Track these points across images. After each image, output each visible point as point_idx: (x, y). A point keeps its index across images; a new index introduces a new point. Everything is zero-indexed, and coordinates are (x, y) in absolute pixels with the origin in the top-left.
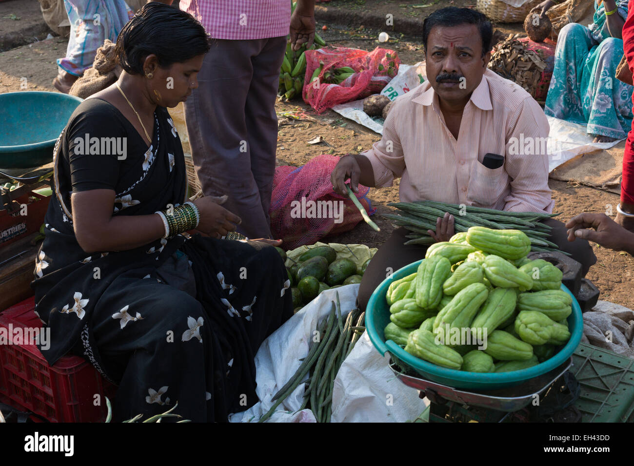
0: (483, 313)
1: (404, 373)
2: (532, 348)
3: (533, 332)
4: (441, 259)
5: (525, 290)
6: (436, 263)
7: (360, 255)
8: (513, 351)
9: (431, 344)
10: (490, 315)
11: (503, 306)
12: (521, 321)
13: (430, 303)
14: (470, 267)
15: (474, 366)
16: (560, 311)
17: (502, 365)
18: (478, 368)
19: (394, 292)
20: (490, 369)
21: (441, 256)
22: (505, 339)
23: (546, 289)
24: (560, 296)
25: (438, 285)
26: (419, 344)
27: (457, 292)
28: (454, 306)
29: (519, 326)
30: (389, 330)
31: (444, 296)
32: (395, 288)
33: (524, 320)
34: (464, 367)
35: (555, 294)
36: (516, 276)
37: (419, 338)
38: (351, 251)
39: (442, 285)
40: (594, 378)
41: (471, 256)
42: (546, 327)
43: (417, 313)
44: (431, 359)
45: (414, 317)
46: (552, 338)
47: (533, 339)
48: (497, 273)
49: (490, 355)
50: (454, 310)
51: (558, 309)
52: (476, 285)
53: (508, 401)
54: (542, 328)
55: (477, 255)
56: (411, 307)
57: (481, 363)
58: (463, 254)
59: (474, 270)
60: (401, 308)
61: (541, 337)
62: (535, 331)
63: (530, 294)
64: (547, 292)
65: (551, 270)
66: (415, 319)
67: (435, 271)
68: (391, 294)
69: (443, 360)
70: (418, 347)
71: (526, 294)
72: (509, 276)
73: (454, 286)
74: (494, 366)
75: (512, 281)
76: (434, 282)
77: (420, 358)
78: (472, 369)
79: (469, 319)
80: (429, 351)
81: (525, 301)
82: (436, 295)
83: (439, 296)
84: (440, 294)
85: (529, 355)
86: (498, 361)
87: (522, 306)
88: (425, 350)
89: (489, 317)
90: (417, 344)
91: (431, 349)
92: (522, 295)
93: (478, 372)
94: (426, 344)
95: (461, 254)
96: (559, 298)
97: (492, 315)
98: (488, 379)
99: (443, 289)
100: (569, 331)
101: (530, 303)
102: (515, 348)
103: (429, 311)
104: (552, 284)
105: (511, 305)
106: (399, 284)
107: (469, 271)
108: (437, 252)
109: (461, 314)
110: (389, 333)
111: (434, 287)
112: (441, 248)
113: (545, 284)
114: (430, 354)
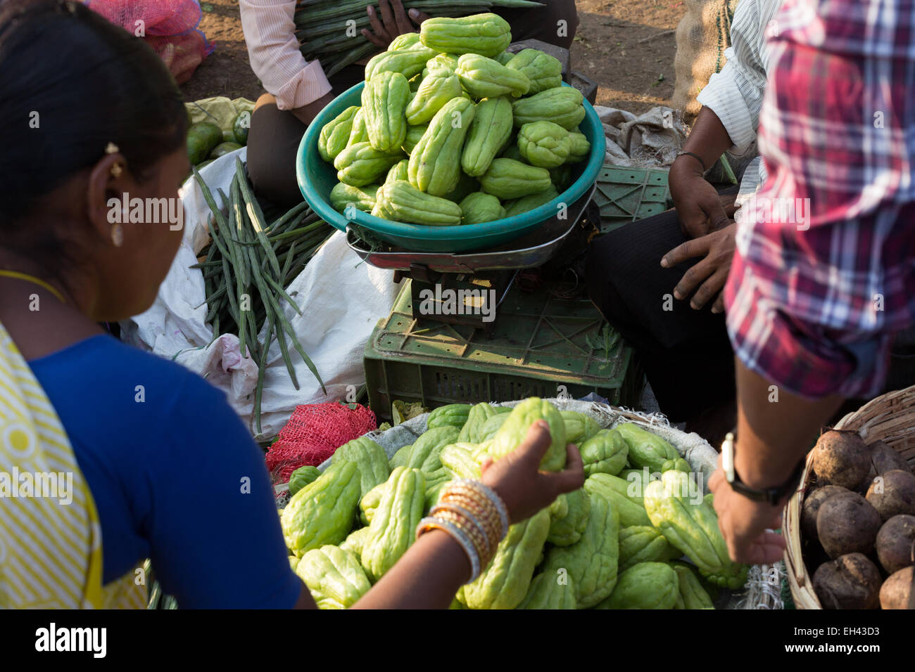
0: (474, 138)
1: (375, 250)
2: (549, 173)
3: (548, 151)
4: (392, 75)
5: (520, 96)
6: (388, 82)
7: (219, 113)
8: (526, 182)
9: (413, 198)
10: (485, 139)
11: (498, 123)
12: (527, 139)
13: (393, 142)
14: (439, 77)
15: (478, 215)
16: (572, 114)
17: (511, 205)
18: (484, 218)
19: (329, 140)
20: (500, 214)
21: (391, 72)
22: (510, 167)
23: (544, 88)
24: (567, 94)
25: (398, 114)
26: (396, 202)
27: (433, 117)
28: (432, 137)
29: (526, 146)
30: (338, 195)
31: (411, 128)
32: (329, 134)
33: (532, 136)
34: (465, 219)
35: (560, 93)
36: (508, 76)
37: (395, 193)
38: (203, 111)
39: (403, 112)
40: (606, 205)
41: (431, 64)
42: (562, 139)
43: (377, 161)
44: (418, 218)
45: (373, 167)
46: (572, 154)
47: (548, 160)
48: (480, 78)
49: (494, 195)
50: (435, 142)
51: (569, 112)
52: (457, 100)
53: (531, 252)
54: (557, 142)
55: (440, 60)
56: (367, 153)
57: (486, 208)
58: (418, 64)
59: (448, 80)
60: (352, 159)
61: (557, 154)
62: (549, 149)
63: (527, 100)
64: (549, 92)
65: (547, 61)
66: (375, 170)
67: (389, 96)
68: (326, 144)
69: (434, 216)
70: (395, 207)
71: (522, 101)
72: (498, 79)
73: (422, 110)
74: (504, 210)
75: (503, 85)
76: (392, 111)
77: (401, 221)
78: (475, 220)
79: (457, 151)
80: (413, 207)
81: (523, 111)
82: (400, 129)
83: (403, 130)
84: (404, 125)
85: (547, 183)
86: (508, 202)
87: (520, 119)
88: (406, 209)
89: (483, 142)
90: (394, 202)
91: (415, 204)
92: (516, 103)
93: (485, 222)
94: (407, 199)
95: (415, 64)
96: (567, 97)
97: (488, 139)
98: (501, 228)
99: (406, 119)
100: (587, 140)
101: (531, 112)
102: (527, 178)
103: (394, 155)
104: (552, 80)
105: (508, 121)
106: (333, 127)
107: (441, 83)
108: (381, 68)
109: (444, 146)
110: (338, 199)
111: (394, 118)
112: (386, 60)
113: (542, 81)
114: (415, 212)
